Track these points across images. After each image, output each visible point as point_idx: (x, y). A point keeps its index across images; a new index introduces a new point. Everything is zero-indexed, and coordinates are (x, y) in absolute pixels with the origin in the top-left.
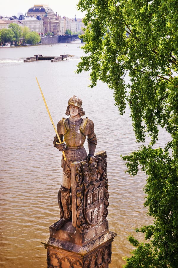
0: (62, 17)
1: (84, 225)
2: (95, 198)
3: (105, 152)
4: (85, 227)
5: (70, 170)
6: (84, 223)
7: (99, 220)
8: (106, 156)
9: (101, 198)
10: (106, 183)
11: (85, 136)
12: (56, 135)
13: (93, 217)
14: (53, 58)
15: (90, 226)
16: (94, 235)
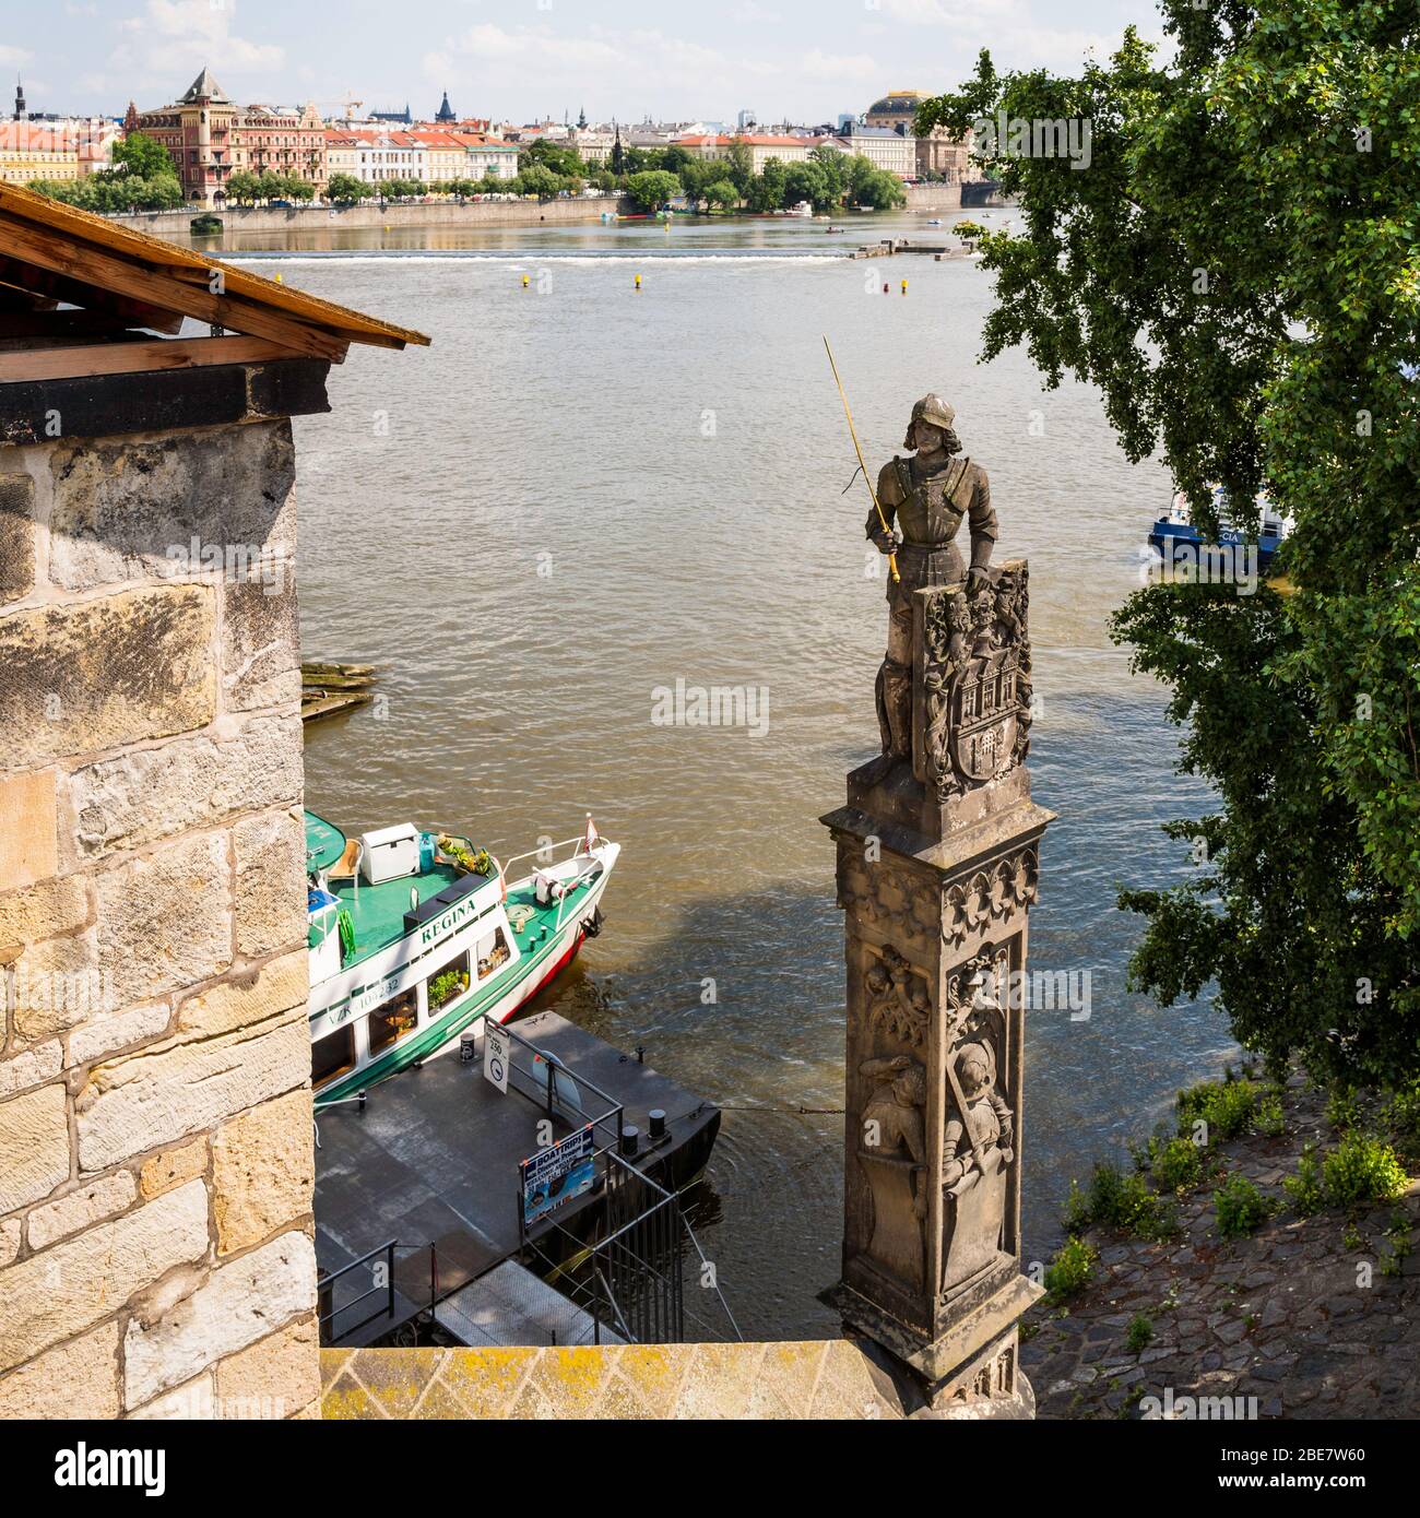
1: (950, 778)
2: (985, 700)
3: (1025, 564)
4: (950, 783)
5: (911, 611)
6: (949, 773)
7: (1001, 766)
8: (1025, 575)
9: (1005, 699)
10: (1025, 656)
11: (961, 513)
13: (979, 757)
14: (942, 250)
15: (971, 784)
16: (982, 813)
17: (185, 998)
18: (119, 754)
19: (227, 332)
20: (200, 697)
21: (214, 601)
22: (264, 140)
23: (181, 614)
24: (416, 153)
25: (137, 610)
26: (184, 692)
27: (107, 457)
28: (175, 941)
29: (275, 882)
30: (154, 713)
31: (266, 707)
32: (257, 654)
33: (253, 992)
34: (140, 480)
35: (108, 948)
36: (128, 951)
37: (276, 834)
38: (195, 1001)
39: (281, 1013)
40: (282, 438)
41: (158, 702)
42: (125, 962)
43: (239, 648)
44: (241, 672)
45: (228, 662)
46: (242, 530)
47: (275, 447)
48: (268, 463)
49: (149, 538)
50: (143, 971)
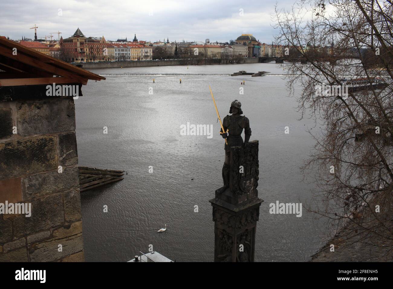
0: (262, 43)
1: (238, 191)
3: (258, 141)
4: (238, 193)
5: (230, 152)
6: (238, 190)
7: (251, 189)
8: (258, 144)
9: (252, 173)
11: (242, 128)
12: (221, 129)
13: (246, 187)
14: (253, 74)
15: (243, 193)
16: (246, 200)
17: (53, 230)
18: (35, 174)
19: (60, 76)
20: (54, 162)
21: (57, 140)
22: (92, 46)
23: (49, 143)
24: (128, 49)
25: (38, 141)
26: (50, 161)
27: (30, 105)
28: (51, 217)
29: (74, 205)
30: (44, 165)
31: (70, 165)
32: (67, 153)
33: (69, 230)
34: (38, 111)
35: (35, 218)
36: (40, 219)
37: (73, 195)
38: (56, 231)
39: (76, 235)
40: (71, 102)
41: (44, 163)
42: (39, 221)
43: (63, 151)
44: (64, 157)
45: (60, 154)
46: (62, 124)
47: (70, 104)
48: (68, 108)
49: (40, 124)
50: (44, 224)
